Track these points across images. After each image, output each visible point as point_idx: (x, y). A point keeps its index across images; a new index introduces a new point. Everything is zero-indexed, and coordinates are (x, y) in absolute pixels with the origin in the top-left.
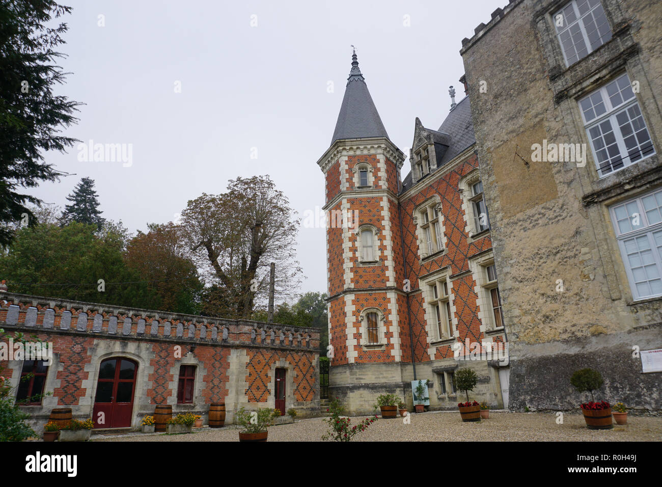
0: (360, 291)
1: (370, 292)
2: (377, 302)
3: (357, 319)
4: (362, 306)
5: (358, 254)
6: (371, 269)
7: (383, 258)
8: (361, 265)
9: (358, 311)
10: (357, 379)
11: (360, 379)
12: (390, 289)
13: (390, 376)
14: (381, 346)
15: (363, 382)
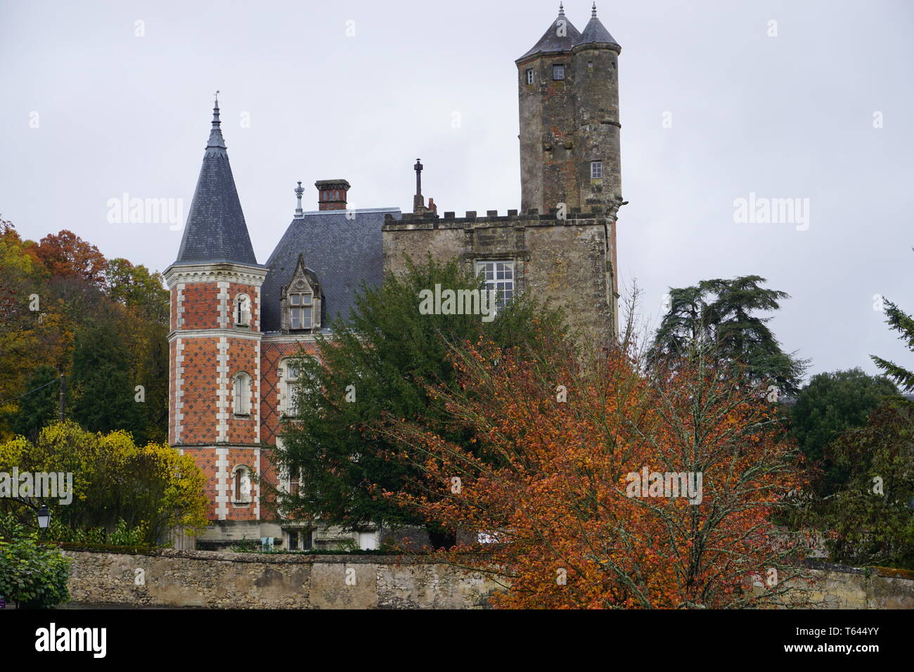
0: (234, 446)
1: (242, 448)
2: (246, 459)
3: (230, 476)
4: (234, 461)
5: (233, 405)
6: (243, 423)
7: (253, 412)
8: (235, 418)
9: (231, 467)
10: (228, 535)
11: (230, 535)
12: (256, 446)
13: (252, 533)
14: (247, 504)
15: (232, 538)
